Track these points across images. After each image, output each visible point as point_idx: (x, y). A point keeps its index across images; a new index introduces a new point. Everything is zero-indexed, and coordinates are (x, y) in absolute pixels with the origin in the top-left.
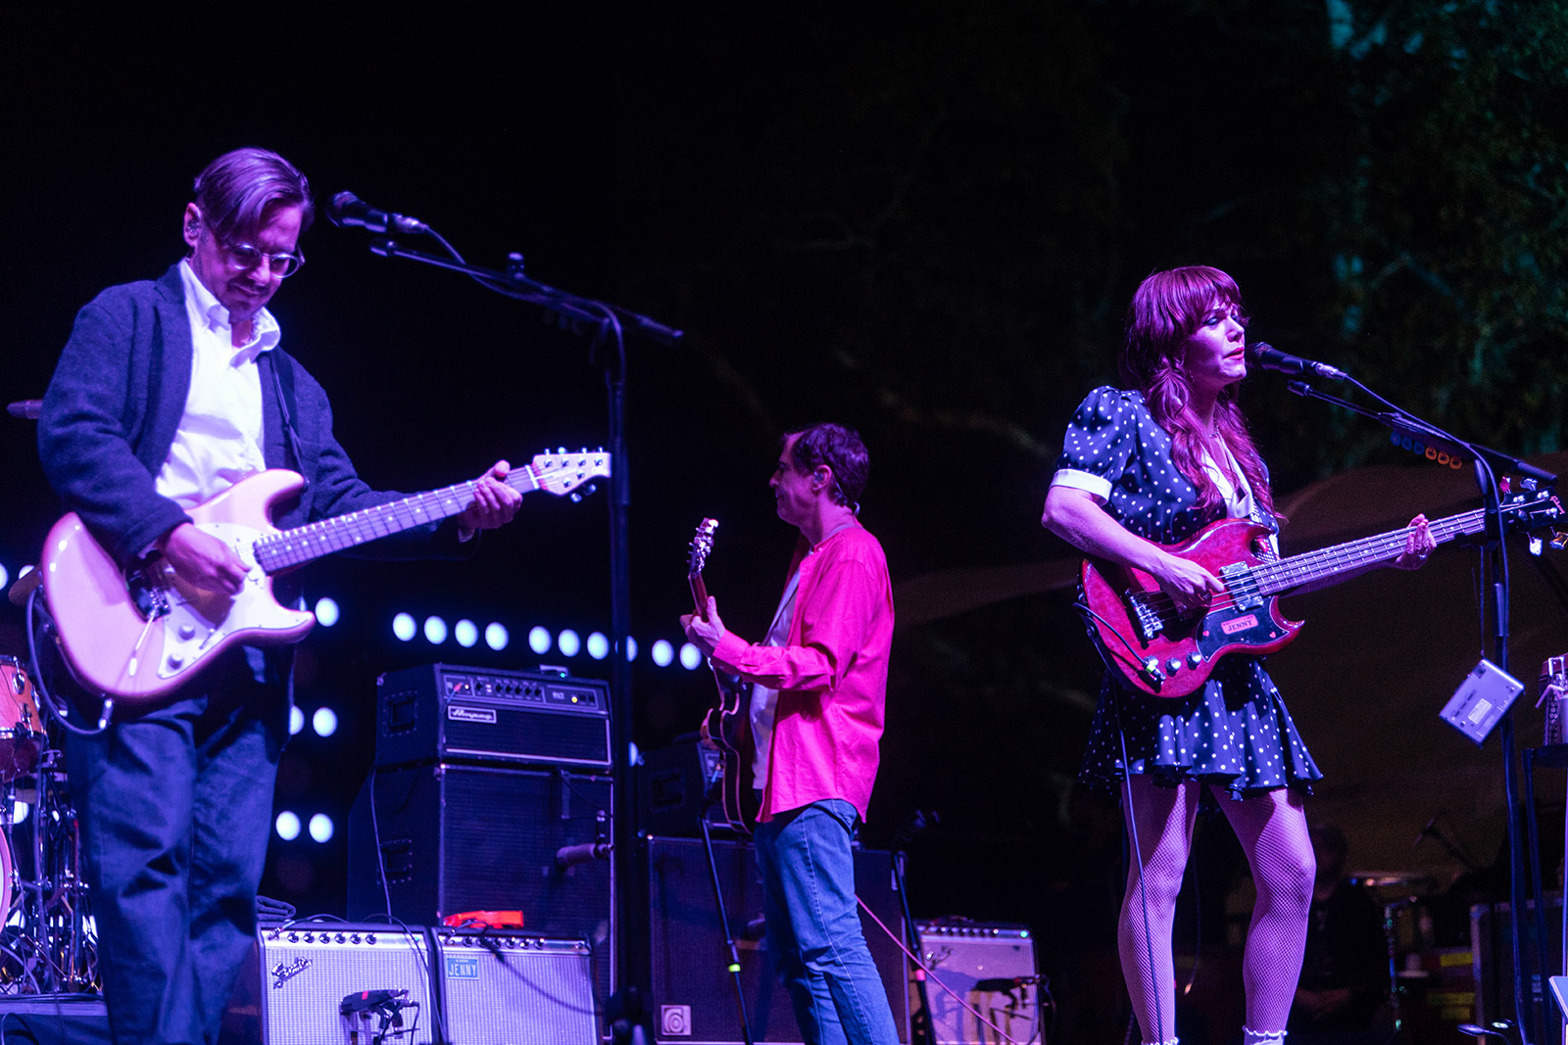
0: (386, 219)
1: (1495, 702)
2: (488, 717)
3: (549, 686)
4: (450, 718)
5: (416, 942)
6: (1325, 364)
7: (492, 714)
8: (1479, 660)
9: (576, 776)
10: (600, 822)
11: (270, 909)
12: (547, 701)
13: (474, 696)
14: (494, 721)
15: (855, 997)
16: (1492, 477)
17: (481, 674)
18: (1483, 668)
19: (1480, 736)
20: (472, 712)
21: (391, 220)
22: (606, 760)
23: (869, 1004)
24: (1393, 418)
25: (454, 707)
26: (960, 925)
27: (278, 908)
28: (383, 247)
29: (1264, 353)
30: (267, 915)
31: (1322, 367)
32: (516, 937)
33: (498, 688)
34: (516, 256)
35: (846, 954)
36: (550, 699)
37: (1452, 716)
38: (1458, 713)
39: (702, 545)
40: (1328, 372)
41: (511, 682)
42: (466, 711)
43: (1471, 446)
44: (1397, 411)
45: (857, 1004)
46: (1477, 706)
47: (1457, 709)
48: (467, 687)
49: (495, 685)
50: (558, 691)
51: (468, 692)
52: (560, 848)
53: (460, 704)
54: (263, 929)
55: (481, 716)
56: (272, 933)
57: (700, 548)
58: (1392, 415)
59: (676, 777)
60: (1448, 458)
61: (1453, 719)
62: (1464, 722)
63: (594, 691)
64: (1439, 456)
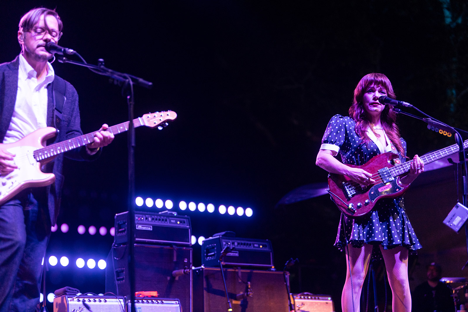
0: (63, 50)
1: (462, 217)
2: (149, 228)
3: (170, 218)
4: (137, 228)
5: (120, 302)
6: (405, 102)
7: (151, 227)
8: (457, 203)
9: (179, 248)
10: (185, 262)
11: (71, 291)
12: (169, 223)
13: (145, 222)
14: (152, 230)
16: (461, 139)
17: (147, 214)
18: (458, 205)
19: (457, 229)
20: (144, 227)
21: (64, 50)
22: (189, 242)
24: (428, 120)
25: (138, 225)
26: (308, 295)
27: (74, 290)
28: (62, 60)
30: (70, 293)
32: (155, 300)
33: (153, 219)
34: (101, 60)
36: (170, 222)
38: (449, 221)
40: (406, 105)
41: (157, 217)
42: (142, 226)
43: (454, 129)
44: (430, 117)
46: (456, 219)
48: (142, 219)
49: (152, 218)
50: (173, 220)
51: (143, 220)
52: (173, 271)
53: (140, 224)
54: (68, 297)
55: (147, 228)
56: (72, 299)
58: (428, 119)
59: (213, 248)
60: (447, 133)
61: (448, 223)
62: (451, 225)
63: (185, 220)
64: (444, 133)
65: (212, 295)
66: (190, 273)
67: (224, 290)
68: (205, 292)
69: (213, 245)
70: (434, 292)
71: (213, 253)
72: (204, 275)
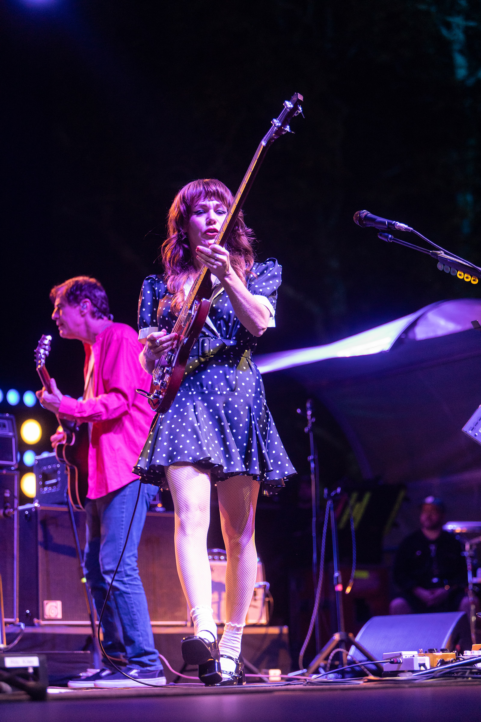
6: (400, 222)
10: (6, 497)
15: (132, 604)
22: (12, 460)
23: (139, 608)
24: (439, 254)
26: (219, 554)
29: (366, 216)
31: (399, 224)
35: (130, 578)
37: (469, 430)
38: (473, 428)
39: (42, 351)
40: (402, 227)
44: (442, 250)
45: (132, 607)
47: (472, 426)
57: (40, 353)
58: (439, 252)
59: (55, 471)
60: (470, 277)
61: (470, 432)
62: (477, 434)
63: (6, 422)
64: (465, 277)
65: (52, 555)
66: (14, 515)
67: (74, 546)
68: (40, 550)
69: (54, 466)
70: (433, 548)
71: (54, 481)
72: (39, 519)
